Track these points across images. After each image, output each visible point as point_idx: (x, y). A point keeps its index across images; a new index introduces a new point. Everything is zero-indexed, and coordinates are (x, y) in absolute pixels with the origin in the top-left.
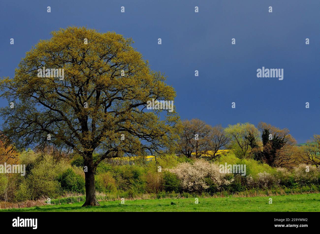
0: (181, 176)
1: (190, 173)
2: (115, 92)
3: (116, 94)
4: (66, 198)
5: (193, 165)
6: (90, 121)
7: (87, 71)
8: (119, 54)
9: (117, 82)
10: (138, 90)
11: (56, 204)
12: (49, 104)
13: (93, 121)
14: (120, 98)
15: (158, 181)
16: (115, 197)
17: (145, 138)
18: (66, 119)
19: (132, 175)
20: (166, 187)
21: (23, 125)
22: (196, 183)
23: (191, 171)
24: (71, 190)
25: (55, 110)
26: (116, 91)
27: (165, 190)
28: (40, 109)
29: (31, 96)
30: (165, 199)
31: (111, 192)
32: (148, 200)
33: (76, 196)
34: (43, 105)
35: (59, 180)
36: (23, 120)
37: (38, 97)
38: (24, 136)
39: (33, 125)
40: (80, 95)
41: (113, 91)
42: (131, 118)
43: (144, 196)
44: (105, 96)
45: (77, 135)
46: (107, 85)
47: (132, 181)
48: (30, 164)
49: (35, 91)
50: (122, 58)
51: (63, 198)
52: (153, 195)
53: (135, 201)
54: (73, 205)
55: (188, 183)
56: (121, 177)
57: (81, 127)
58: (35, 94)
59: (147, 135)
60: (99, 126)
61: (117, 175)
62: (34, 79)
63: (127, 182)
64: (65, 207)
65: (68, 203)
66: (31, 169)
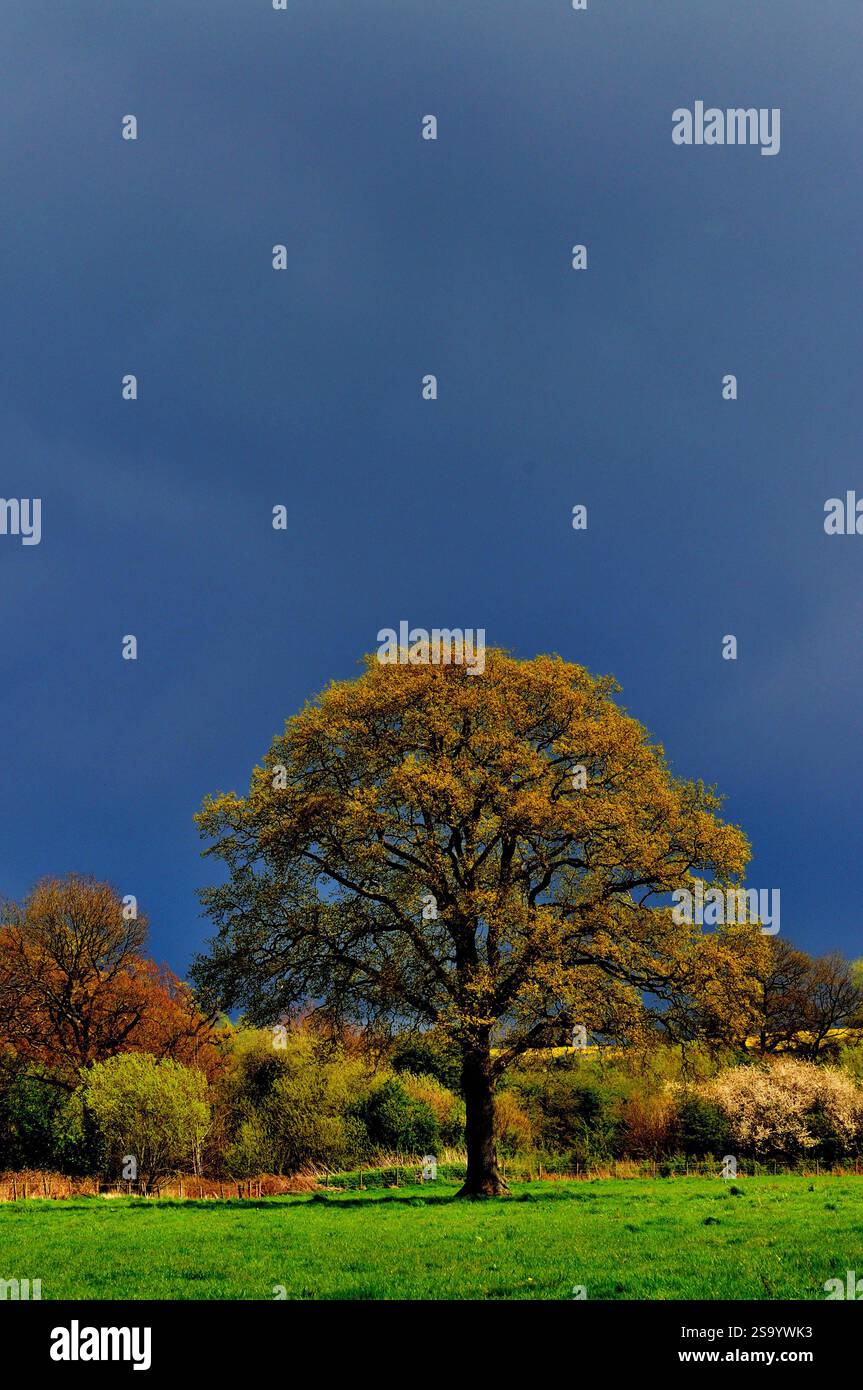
0: (732, 1107)
1: (762, 1100)
2: (561, 844)
3: (563, 848)
4: (381, 1170)
5: (768, 1072)
6: (481, 935)
7: (476, 776)
8: (577, 726)
9: (570, 813)
10: (634, 838)
11: (352, 1188)
12: (353, 879)
13: (493, 932)
14: (576, 863)
15: (662, 1124)
16: (530, 1171)
17: (651, 986)
18: (407, 926)
19: (575, 1102)
20: (685, 1140)
21: (275, 943)
22: (780, 1130)
23: (764, 1092)
24: (394, 1148)
25: (375, 897)
26: (562, 840)
27: (683, 1148)
28: (329, 893)
29: (303, 852)
30: (684, 1178)
31: (517, 1156)
32: (632, 1181)
33: (412, 1164)
34: (336, 882)
35: (361, 1115)
36: (275, 926)
37: (321, 856)
38: (280, 978)
39: (305, 942)
40: (454, 851)
41: (554, 840)
42: (612, 923)
43: (620, 1167)
44: (530, 854)
45: (441, 975)
46: (537, 821)
47: (577, 1122)
48: (271, 1065)
49: (317, 838)
50: (585, 735)
51: (372, 1170)
52: (647, 1164)
53: (593, 1183)
54: (404, 1192)
55: (753, 1128)
56: (541, 1110)
57: (453, 953)
58: (314, 848)
59: (661, 978)
60: (512, 947)
61: (528, 1101)
62: (313, 799)
63: (559, 1125)
64: (405, 1196)
65: (386, 1186)
66: (272, 1079)
